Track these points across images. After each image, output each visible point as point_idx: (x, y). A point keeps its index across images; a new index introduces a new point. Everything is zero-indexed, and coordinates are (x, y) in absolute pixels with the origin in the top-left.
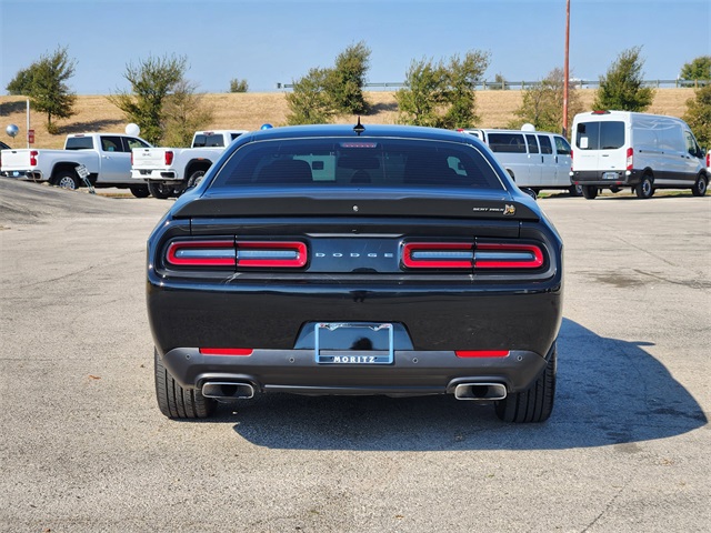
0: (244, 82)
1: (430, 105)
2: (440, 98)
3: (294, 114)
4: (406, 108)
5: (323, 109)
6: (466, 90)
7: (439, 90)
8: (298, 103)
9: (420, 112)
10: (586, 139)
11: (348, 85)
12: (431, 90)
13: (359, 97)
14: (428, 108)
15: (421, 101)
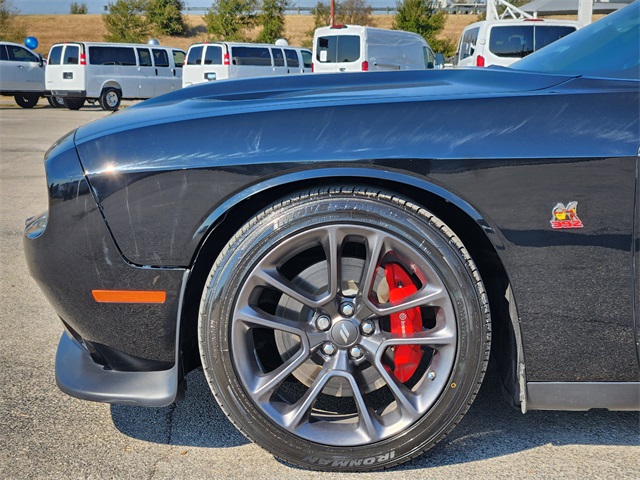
0: (84, 6)
1: (237, 26)
2: (246, 20)
3: (111, 34)
4: (214, 30)
5: (138, 30)
6: (276, 14)
7: (244, 13)
8: (114, 24)
9: (227, 34)
10: (325, 52)
11: (168, 8)
12: (238, 13)
13: (179, 20)
14: (235, 30)
15: (227, 23)
